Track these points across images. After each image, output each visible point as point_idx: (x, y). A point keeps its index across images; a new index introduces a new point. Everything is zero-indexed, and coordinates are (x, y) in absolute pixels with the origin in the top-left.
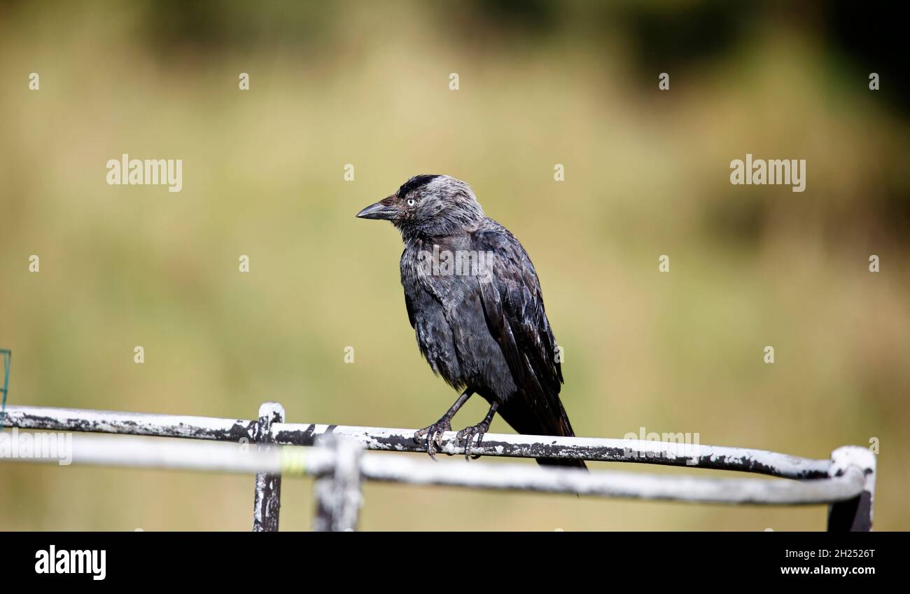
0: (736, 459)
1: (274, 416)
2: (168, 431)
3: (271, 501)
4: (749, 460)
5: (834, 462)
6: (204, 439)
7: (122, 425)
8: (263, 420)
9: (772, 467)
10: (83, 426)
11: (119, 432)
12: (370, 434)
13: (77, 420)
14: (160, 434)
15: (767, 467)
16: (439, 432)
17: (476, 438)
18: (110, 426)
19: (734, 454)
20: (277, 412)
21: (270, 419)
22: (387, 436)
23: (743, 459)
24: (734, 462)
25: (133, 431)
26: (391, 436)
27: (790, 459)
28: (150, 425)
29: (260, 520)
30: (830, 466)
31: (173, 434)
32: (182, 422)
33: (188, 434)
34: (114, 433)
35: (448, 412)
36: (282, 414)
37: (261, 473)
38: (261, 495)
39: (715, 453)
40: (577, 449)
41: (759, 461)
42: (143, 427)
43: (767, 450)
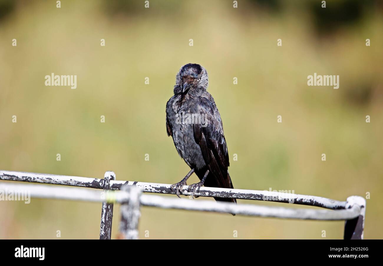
0: (307, 200)
1: (111, 177)
2: (65, 182)
3: (109, 214)
4: (313, 201)
5: (347, 202)
6: (81, 186)
7: (46, 179)
8: (106, 179)
9: (322, 204)
10: (29, 179)
11: (44, 183)
12: (152, 186)
13: (26, 177)
14: (62, 184)
15: (320, 204)
16: (181, 186)
17: (197, 189)
18: (40, 180)
19: (307, 198)
20: (112, 175)
21: (109, 179)
22: (159, 187)
23: (311, 200)
24: (306, 202)
25: (50, 182)
26: (161, 187)
27: (330, 201)
28: (58, 180)
29: (104, 222)
30: (346, 204)
31: (67, 184)
32: (72, 179)
33: (74, 184)
34: (42, 183)
35: (186, 177)
36: (115, 176)
37: (105, 202)
38: (105, 211)
39: (299, 197)
40: (240, 194)
41: (317, 201)
42: (54, 181)
43: (321, 196)
